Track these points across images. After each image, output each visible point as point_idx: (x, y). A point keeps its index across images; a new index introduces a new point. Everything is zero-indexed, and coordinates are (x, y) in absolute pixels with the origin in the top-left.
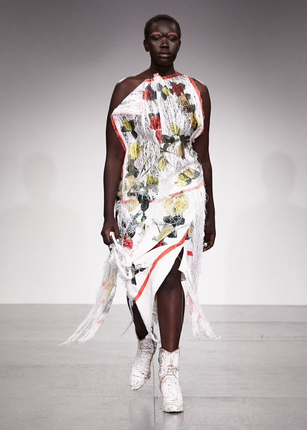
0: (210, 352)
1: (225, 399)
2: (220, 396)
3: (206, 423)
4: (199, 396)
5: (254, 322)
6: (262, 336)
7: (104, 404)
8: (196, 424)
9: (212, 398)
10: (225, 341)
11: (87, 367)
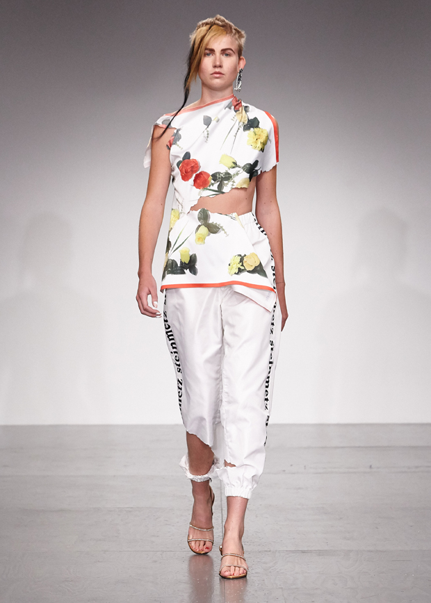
0: (300, 488)
1: (321, 553)
2: (313, 549)
3: (294, 587)
4: (285, 549)
5: (359, 447)
6: (371, 467)
7: (155, 562)
8: (282, 588)
9: (303, 552)
10: (320, 473)
11: (130, 511)
